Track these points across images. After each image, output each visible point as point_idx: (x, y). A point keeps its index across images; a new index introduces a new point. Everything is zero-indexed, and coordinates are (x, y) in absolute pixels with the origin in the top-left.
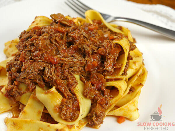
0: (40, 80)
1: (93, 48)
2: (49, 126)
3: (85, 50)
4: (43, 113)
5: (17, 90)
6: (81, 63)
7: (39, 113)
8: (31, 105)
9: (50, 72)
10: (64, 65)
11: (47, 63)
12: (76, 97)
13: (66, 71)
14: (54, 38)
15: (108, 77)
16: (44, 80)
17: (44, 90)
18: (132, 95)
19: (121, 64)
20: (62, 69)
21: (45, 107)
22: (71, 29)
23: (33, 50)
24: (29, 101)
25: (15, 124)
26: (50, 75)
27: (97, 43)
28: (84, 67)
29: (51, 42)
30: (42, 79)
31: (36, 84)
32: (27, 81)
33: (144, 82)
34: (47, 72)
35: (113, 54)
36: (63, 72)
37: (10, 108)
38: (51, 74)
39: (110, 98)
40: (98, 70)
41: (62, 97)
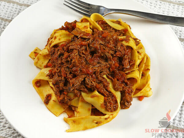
0: (83, 88)
1: (112, 53)
2: (100, 118)
3: (107, 56)
4: (92, 109)
5: (68, 98)
6: (107, 67)
7: (89, 110)
8: (81, 106)
9: (90, 82)
10: (96, 72)
11: (85, 75)
12: (112, 94)
13: (99, 76)
14: (82, 52)
15: (127, 72)
16: (86, 87)
17: (87, 93)
18: (144, 79)
19: (134, 61)
20: (96, 76)
21: (92, 105)
22: (90, 40)
23: (71, 66)
24: (79, 104)
25: (74, 122)
26: (92, 84)
27: (113, 48)
28: (109, 69)
29: (80, 56)
30: (85, 87)
31: (81, 91)
32: (76, 91)
33: (149, 67)
34: (88, 82)
35: (127, 55)
36: (97, 78)
37: (64, 110)
38: (91, 82)
39: (132, 86)
40: (119, 69)
41: (103, 96)
